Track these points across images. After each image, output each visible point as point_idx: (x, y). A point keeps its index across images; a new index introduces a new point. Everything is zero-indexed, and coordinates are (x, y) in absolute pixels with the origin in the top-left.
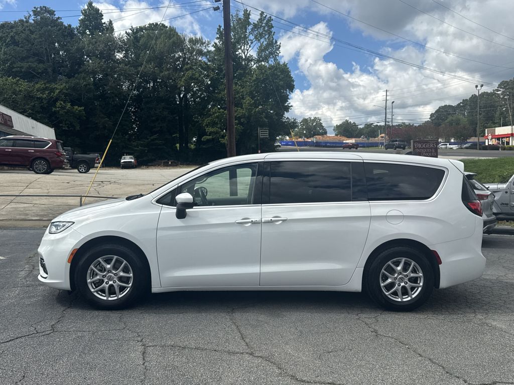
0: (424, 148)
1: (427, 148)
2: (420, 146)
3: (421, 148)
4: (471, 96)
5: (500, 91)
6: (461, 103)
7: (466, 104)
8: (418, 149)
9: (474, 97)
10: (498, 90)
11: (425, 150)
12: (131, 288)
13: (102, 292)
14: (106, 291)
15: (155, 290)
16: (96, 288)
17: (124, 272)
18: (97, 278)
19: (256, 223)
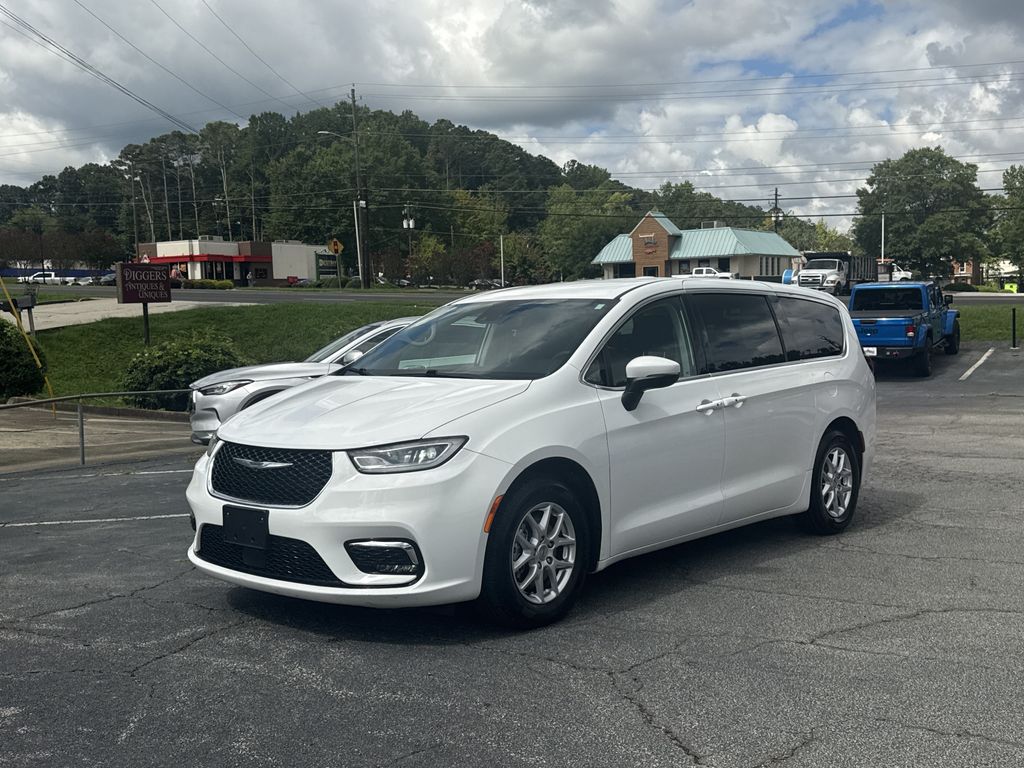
0: (143, 281)
1: (149, 282)
2: (135, 275)
3: (138, 282)
4: (62, 170)
5: (125, 164)
6: (39, 183)
7: (52, 188)
8: (133, 282)
9: (69, 173)
10: (121, 163)
11: (146, 286)
12: (575, 567)
13: (531, 589)
14: (540, 583)
15: (602, 565)
16: (521, 580)
17: (560, 535)
18: (525, 556)
19: (718, 408)
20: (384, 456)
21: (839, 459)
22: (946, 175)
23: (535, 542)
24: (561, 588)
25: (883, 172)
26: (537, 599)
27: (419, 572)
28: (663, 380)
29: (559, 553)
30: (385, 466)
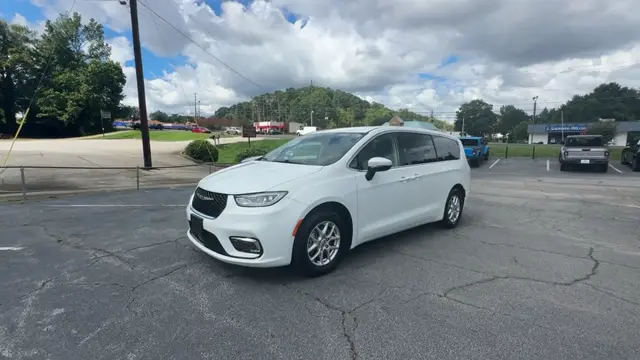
0: (249, 131)
12: (339, 249)
13: (317, 259)
14: (321, 257)
15: (353, 246)
16: (312, 256)
17: (333, 235)
18: (314, 246)
19: (408, 180)
20: (250, 199)
21: (455, 201)
22: (483, 108)
23: (320, 239)
24: (332, 258)
25: (465, 106)
26: (320, 264)
27: (261, 253)
28: (385, 168)
29: (332, 243)
30: (250, 203)
